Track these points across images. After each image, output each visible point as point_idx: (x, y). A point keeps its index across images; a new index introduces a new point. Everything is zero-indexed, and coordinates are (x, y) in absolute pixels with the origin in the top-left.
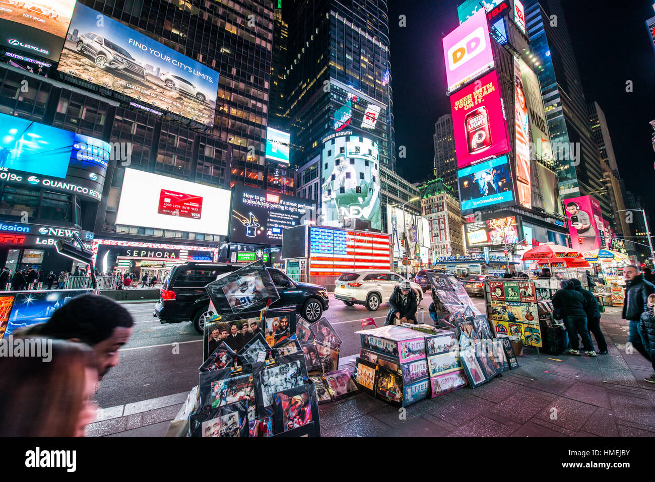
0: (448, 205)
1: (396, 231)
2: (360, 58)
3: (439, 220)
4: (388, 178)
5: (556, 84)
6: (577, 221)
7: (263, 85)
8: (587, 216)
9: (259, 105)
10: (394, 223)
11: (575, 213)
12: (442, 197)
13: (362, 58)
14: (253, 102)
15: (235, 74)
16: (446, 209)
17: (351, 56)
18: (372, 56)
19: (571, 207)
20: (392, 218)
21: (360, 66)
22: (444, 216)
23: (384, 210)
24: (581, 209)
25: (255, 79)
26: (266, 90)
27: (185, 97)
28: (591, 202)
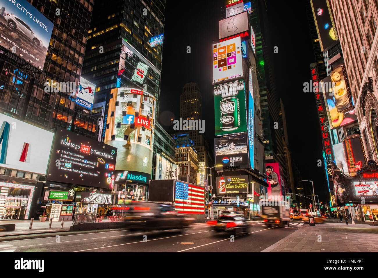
0: (191, 157)
1: (161, 176)
2: (144, 28)
3: (183, 167)
4: (159, 132)
5: (265, 87)
6: (271, 179)
7: (82, 39)
8: (277, 176)
9: (76, 56)
10: (160, 168)
11: (271, 173)
12: (188, 149)
13: (146, 28)
14: (72, 52)
15: (60, 24)
16: (189, 160)
17: (138, 24)
18: (153, 28)
19: (269, 169)
20: (159, 166)
21: (143, 34)
22: (187, 164)
23: (155, 158)
24: (273, 171)
25: (76, 34)
26: (84, 44)
27: (24, 40)
28: (279, 167)
